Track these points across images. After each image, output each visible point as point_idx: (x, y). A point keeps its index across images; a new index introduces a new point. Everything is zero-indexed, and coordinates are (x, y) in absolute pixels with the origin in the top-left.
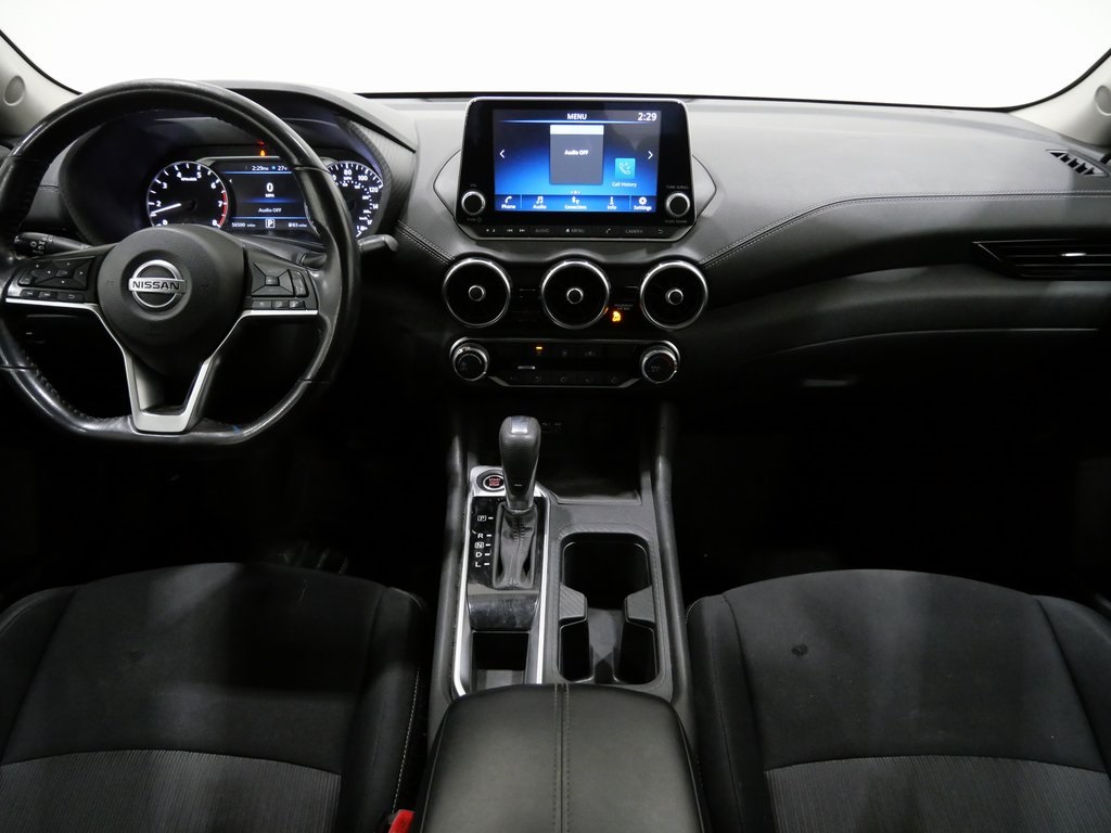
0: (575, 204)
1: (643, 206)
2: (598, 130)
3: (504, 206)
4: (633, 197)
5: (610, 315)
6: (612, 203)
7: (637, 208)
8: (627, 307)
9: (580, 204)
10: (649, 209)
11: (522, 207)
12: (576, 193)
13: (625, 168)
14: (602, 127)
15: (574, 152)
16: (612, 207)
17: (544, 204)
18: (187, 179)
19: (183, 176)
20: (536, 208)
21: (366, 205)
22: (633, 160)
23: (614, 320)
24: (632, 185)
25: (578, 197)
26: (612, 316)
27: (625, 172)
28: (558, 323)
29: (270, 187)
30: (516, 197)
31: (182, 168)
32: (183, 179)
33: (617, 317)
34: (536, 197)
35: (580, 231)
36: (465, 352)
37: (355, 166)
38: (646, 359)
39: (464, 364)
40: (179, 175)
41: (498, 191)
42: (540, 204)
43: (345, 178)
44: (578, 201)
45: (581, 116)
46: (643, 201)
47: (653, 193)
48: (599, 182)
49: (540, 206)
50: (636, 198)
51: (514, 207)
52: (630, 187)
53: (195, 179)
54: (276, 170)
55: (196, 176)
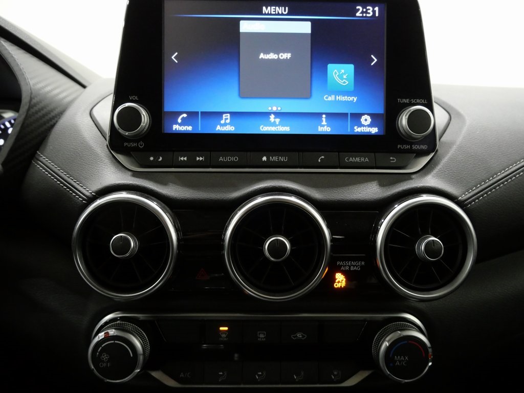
0: (274, 124)
1: (367, 127)
2: (304, 27)
3: (176, 127)
4: (352, 114)
5: (331, 279)
6: (324, 123)
7: (358, 130)
8: (356, 266)
9: (281, 124)
10: (374, 130)
11: (201, 127)
12: (275, 109)
13: (341, 77)
14: (309, 24)
15: (272, 56)
16: (324, 128)
17: (230, 124)
20: (220, 129)
22: (351, 67)
23: (337, 285)
24: (351, 99)
25: (277, 114)
26: (334, 280)
27: (340, 82)
28: (250, 291)
30: (192, 115)
33: (340, 280)
34: (220, 114)
35: (282, 159)
36: (107, 338)
38: (386, 344)
39: (105, 357)
41: (168, 107)
42: (225, 124)
44: (278, 120)
45: (280, 10)
46: (366, 120)
47: (380, 109)
48: (307, 95)
49: (225, 126)
50: (357, 117)
51: (189, 128)
52: (348, 102)
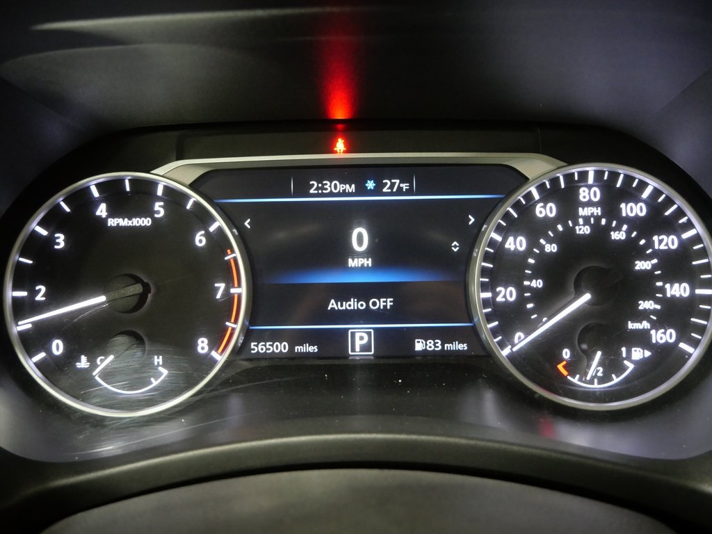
18: (124, 222)
19: (112, 213)
21: (645, 287)
29: (360, 238)
31: (112, 192)
32: (112, 222)
37: (614, 176)
40: (102, 211)
43: (583, 212)
53: (146, 222)
54: (378, 191)
55: (149, 212)
